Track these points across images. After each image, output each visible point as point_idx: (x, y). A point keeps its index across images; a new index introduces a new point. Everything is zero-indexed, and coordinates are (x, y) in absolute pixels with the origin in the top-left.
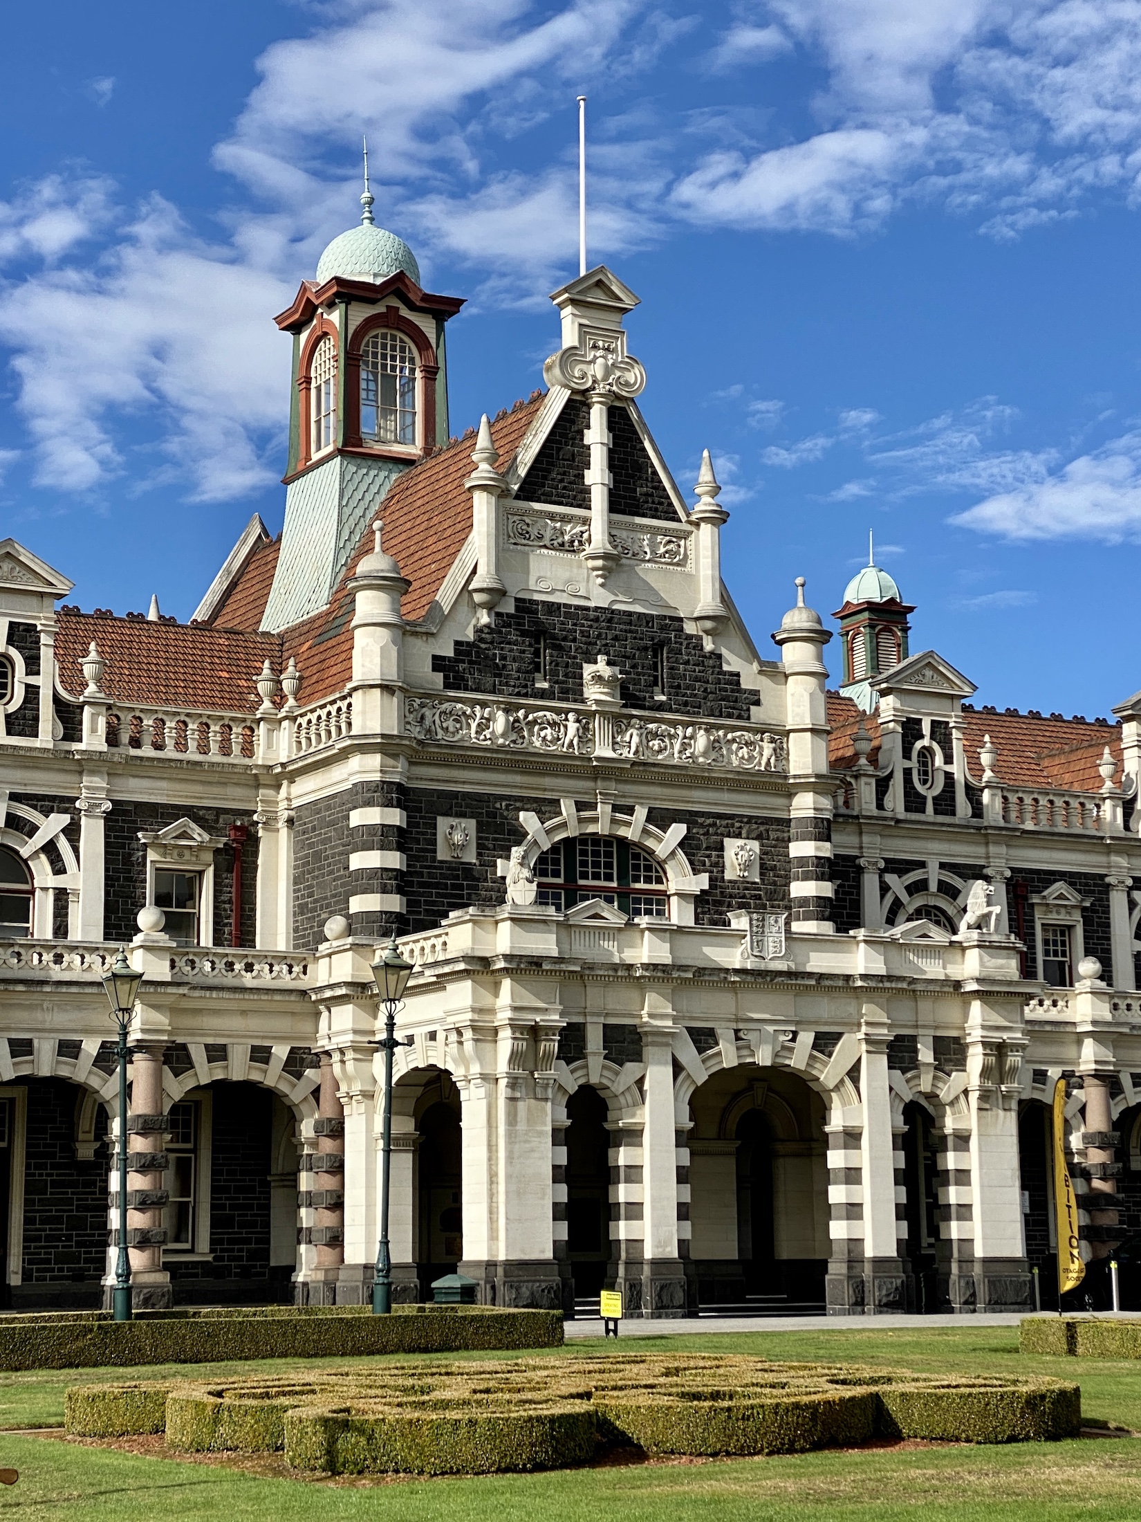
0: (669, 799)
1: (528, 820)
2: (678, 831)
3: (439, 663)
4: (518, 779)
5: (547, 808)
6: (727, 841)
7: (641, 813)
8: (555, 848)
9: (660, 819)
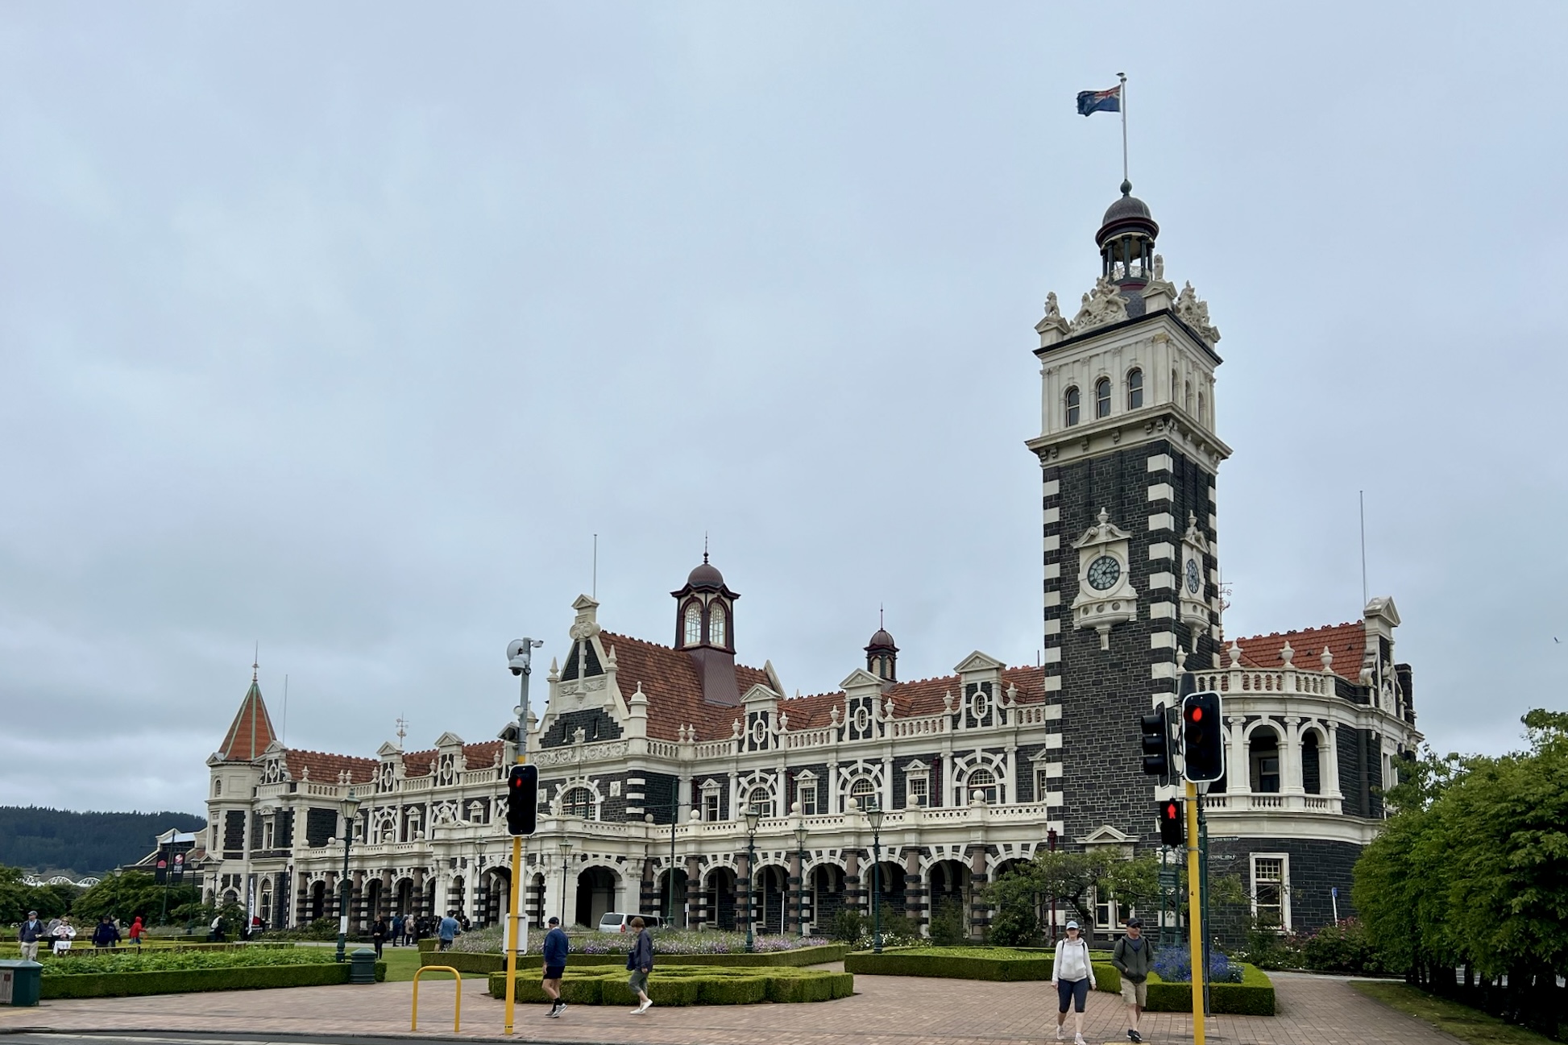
0: (592, 771)
1: (558, 786)
2: (597, 782)
3: (541, 741)
4: (555, 774)
5: (562, 782)
6: (612, 783)
7: (586, 778)
8: (566, 793)
9: (592, 779)
